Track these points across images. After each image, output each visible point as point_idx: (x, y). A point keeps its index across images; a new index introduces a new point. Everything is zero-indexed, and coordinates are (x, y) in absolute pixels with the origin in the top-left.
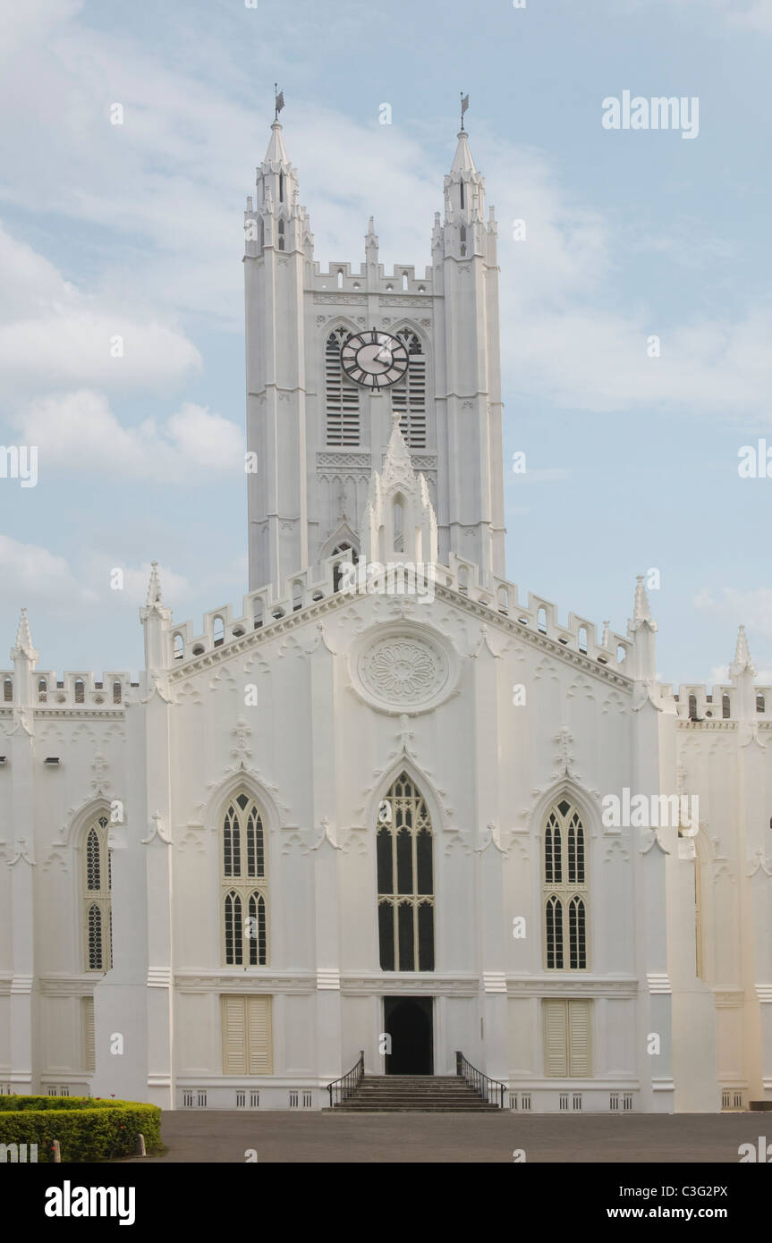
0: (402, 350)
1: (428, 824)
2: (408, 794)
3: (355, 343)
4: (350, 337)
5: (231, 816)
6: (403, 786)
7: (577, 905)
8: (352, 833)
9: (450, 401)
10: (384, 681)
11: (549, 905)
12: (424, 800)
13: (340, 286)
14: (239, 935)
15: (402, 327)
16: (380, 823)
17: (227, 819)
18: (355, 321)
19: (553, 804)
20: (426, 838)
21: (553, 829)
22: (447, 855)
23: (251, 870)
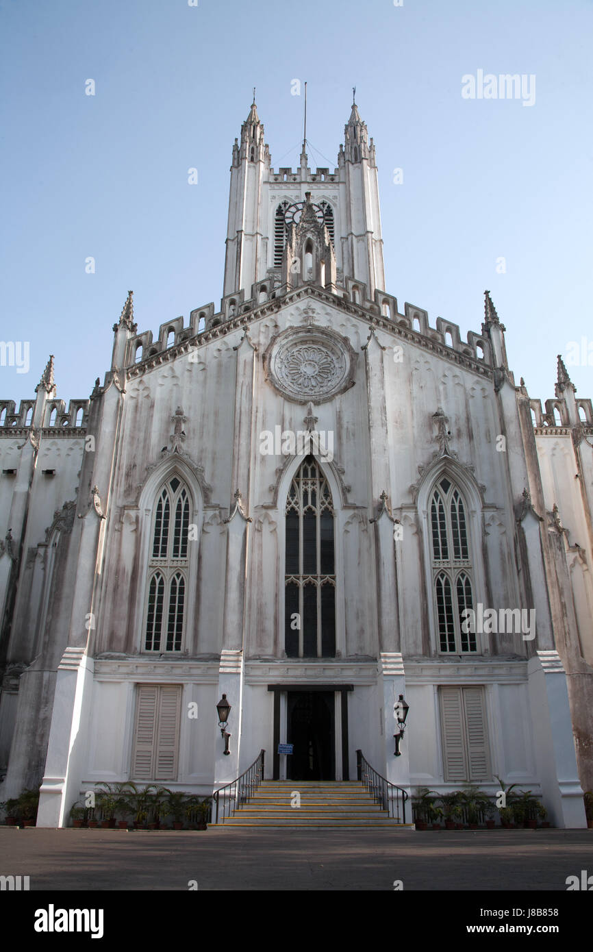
0: (320, 213)
1: (330, 503)
2: (313, 475)
3: (293, 209)
4: (290, 207)
5: (164, 498)
6: (309, 468)
7: (463, 582)
8: (264, 511)
9: (350, 238)
10: (295, 377)
11: (439, 583)
12: (327, 480)
13: (285, 179)
14: (159, 618)
15: (321, 201)
16: (289, 503)
17: (160, 501)
18: (293, 198)
19: (436, 481)
20: (328, 515)
21: (437, 505)
22: (346, 532)
23: (176, 550)
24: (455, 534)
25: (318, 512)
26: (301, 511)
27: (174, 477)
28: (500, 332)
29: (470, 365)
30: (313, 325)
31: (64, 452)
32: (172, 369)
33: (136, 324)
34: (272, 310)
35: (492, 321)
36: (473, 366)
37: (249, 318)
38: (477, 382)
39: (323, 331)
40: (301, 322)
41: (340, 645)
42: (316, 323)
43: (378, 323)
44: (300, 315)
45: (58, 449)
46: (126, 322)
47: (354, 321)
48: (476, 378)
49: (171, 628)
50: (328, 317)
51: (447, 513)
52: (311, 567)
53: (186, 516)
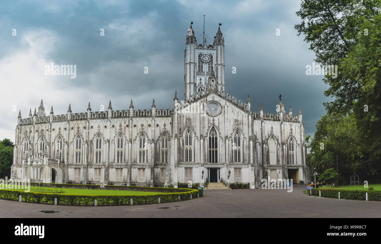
0: (210, 57)
1: (217, 136)
2: (214, 130)
3: (203, 56)
4: (202, 55)
7: (239, 150)
8: (205, 137)
9: (217, 65)
10: (210, 110)
11: (235, 151)
12: (216, 132)
13: (201, 47)
14: (187, 156)
15: (210, 54)
16: (209, 136)
17: (186, 135)
18: (203, 53)
19: (235, 132)
20: (216, 138)
21: (235, 137)
22: (219, 141)
23: (190, 144)
24: (238, 142)
25: (215, 137)
26: (212, 137)
27: (188, 130)
29: (243, 110)
30: (214, 100)
35: (249, 102)
37: (201, 98)
38: (245, 114)
39: (216, 101)
41: (218, 161)
44: (211, 98)
45: (159, 120)
46: (176, 98)
47: (222, 99)
49: (190, 158)
50: (217, 99)
51: (237, 138)
52: (213, 147)
53: (191, 138)
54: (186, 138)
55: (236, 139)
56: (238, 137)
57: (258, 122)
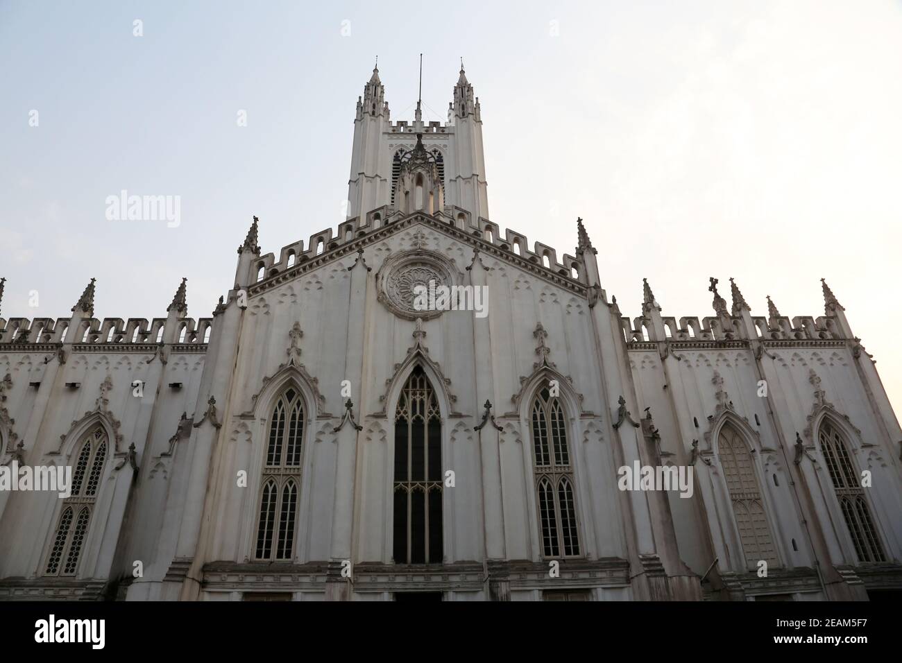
0: (433, 158)
1: (438, 412)
2: (422, 386)
3: (408, 156)
4: (406, 153)
5: (280, 408)
6: (418, 380)
7: (565, 487)
8: (375, 420)
9: (458, 180)
10: (405, 296)
11: (541, 489)
12: (434, 391)
13: (402, 131)
14: (271, 525)
15: (433, 149)
16: (398, 413)
17: (276, 411)
18: (408, 146)
19: (537, 390)
20: (436, 424)
21: (538, 414)
22: (453, 439)
23: (289, 458)
24: (556, 440)
25: (426, 421)
26: (410, 421)
27: (290, 388)
28: (593, 255)
29: (566, 284)
30: (422, 249)
31: (191, 366)
32: (291, 288)
33: (260, 248)
34: (385, 235)
35: (585, 246)
36: (569, 285)
37: (364, 242)
38: (573, 300)
39: (431, 254)
40: (412, 245)
41: (448, 549)
42: (425, 247)
43: (481, 246)
44: (410, 239)
45: (186, 364)
46: (250, 244)
47: (460, 245)
48: (571, 296)
49: (282, 535)
50: (436, 242)
51: (548, 421)
52: (418, 475)
53: (301, 425)
54: (274, 425)
55: (543, 425)
56: (553, 417)
57: (647, 357)
